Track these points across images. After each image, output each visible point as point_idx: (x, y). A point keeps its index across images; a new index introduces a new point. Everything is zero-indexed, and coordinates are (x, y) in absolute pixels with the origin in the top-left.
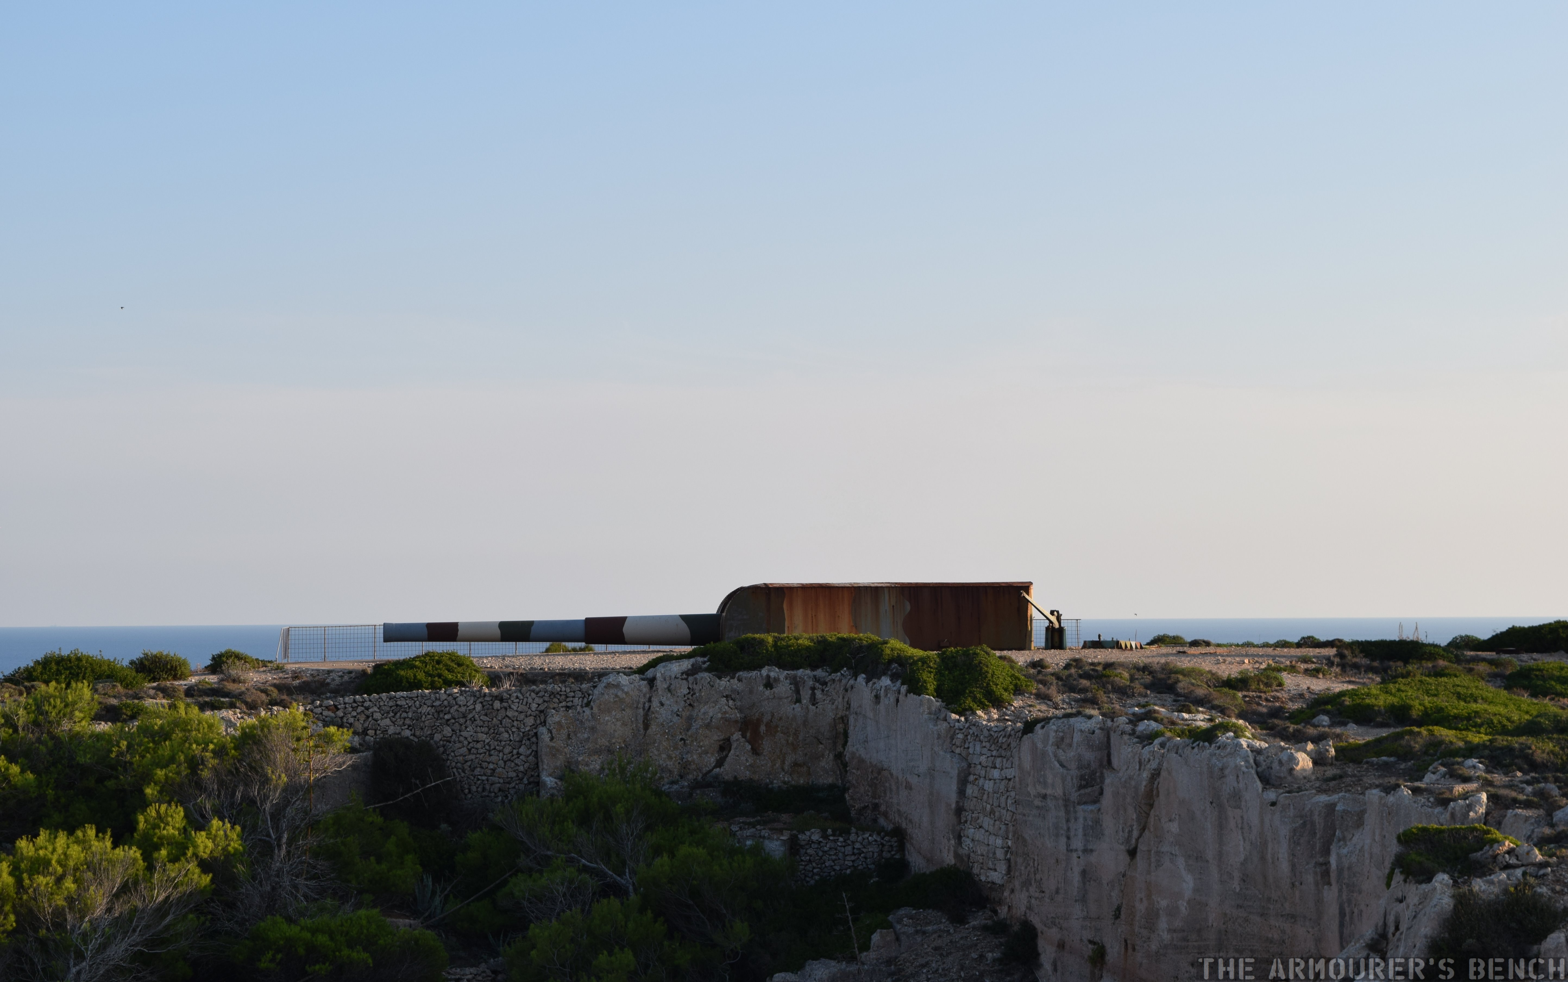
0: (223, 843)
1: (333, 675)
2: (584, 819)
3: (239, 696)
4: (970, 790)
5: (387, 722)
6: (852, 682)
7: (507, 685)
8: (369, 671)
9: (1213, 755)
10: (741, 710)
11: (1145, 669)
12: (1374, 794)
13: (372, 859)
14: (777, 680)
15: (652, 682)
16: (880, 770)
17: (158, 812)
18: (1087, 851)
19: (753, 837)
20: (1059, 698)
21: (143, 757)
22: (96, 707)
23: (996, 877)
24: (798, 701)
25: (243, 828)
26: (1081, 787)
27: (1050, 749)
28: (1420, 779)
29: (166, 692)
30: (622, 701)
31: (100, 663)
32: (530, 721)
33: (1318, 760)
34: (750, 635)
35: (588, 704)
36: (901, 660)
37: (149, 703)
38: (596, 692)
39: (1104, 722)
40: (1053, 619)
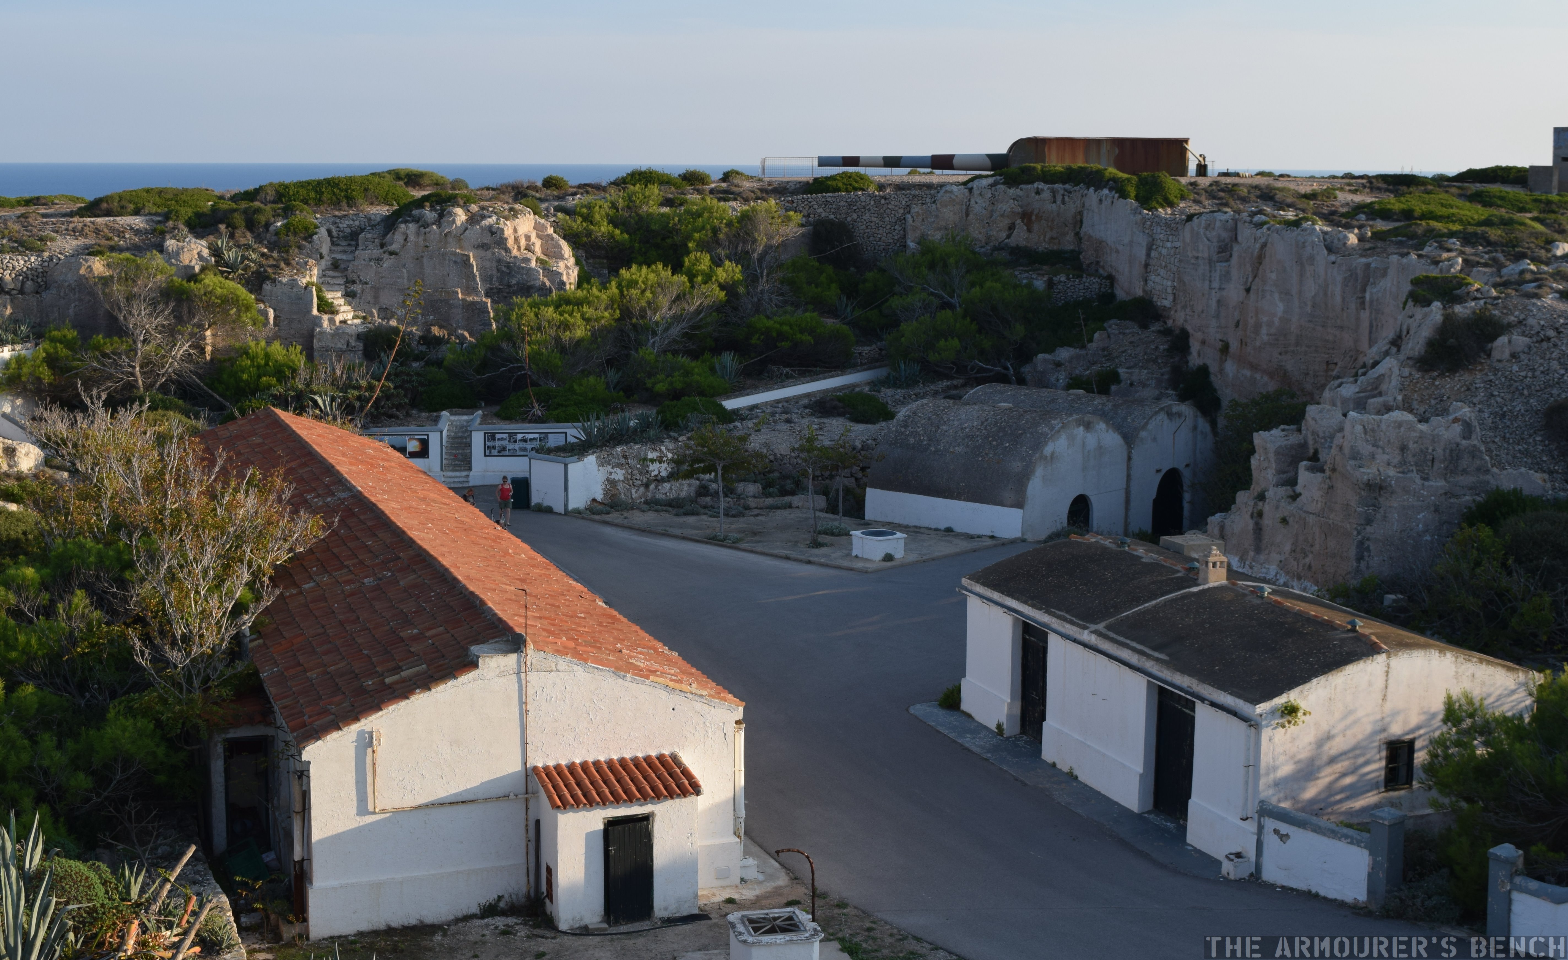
0: (731, 274)
1: (790, 184)
2: (932, 266)
3: (739, 194)
4: (1153, 254)
5: (821, 210)
6: (1086, 192)
7: (888, 191)
8: (811, 182)
9: (1299, 234)
10: (1021, 207)
11: (1256, 187)
12: (1394, 258)
13: (813, 285)
14: (1042, 190)
15: (971, 190)
16: (1101, 242)
17: (696, 256)
18: (1221, 289)
19: (1027, 278)
20: (1206, 203)
21: (687, 226)
22: (661, 199)
23: (1167, 303)
24: (1055, 202)
25: (742, 267)
26: (1219, 252)
27: (1202, 231)
28: (1422, 249)
29: (699, 192)
30: (954, 200)
31: (663, 175)
32: (901, 211)
33: (1361, 239)
34: (1027, 164)
35: (934, 202)
36: (1115, 180)
37: (689, 197)
38: (939, 195)
39: (1234, 216)
40: (1201, 159)
